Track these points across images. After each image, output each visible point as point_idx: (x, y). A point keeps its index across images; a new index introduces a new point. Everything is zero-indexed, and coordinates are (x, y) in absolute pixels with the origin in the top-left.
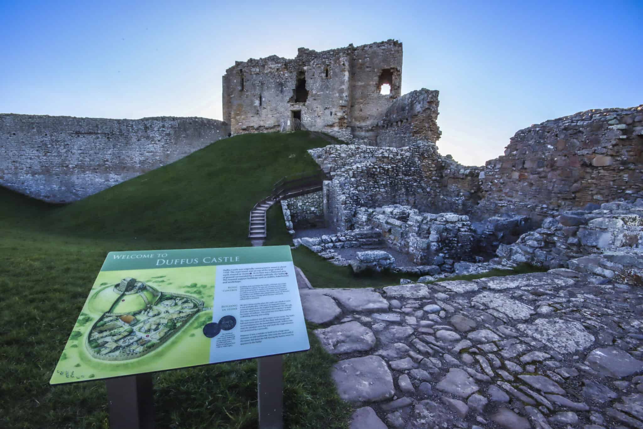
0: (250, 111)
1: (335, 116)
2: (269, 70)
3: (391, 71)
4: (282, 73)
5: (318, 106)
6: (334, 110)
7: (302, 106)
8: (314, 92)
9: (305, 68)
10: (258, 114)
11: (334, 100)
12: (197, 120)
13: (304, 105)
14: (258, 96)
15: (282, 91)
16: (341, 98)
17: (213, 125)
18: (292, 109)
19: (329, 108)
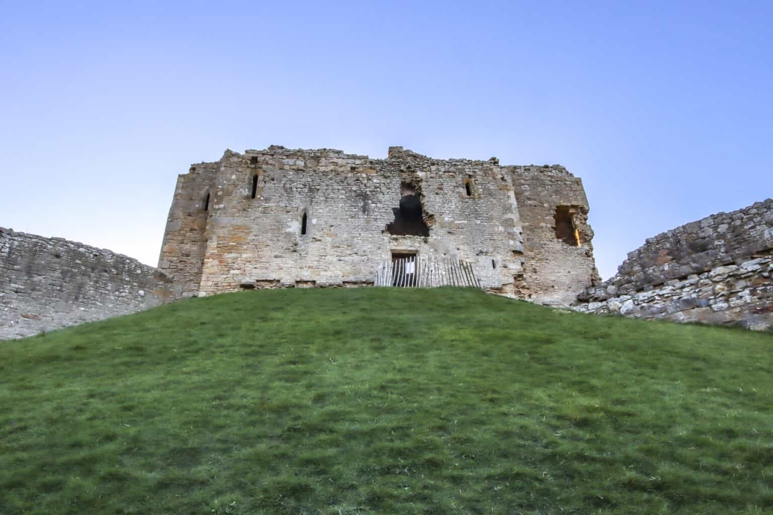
0: (269, 243)
1: (505, 270)
2: (332, 167)
3: (571, 211)
4: (364, 175)
5: (461, 247)
6: (498, 258)
7: (420, 242)
8: (446, 219)
9: (420, 174)
10: (295, 251)
11: (495, 238)
12: (81, 249)
13: (426, 242)
14: (300, 213)
15: (365, 209)
16: (511, 236)
17: (130, 273)
18: (394, 248)
19: (487, 253)
